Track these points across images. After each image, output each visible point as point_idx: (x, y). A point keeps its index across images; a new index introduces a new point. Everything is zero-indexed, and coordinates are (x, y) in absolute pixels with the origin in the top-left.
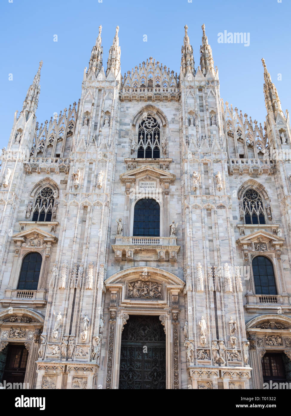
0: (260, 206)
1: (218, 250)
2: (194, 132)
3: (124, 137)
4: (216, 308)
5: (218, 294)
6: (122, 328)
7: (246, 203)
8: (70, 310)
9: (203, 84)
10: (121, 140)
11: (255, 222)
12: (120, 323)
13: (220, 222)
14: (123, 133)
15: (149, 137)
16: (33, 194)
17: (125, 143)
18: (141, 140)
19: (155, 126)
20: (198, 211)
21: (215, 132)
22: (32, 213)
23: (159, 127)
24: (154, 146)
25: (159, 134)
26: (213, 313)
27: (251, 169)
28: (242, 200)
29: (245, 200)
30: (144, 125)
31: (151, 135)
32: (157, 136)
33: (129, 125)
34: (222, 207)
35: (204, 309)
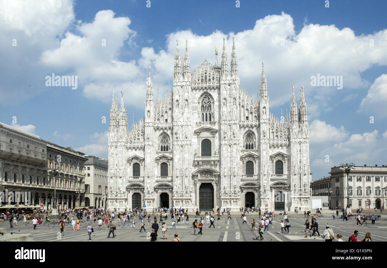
0: (252, 141)
1: (232, 161)
2: (226, 110)
3: (195, 110)
4: (230, 180)
5: (231, 176)
6: (199, 187)
7: (247, 139)
8: (181, 183)
9: (231, 82)
10: (194, 112)
11: (249, 148)
12: (198, 185)
13: (234, 150)
14: (194, 108)
15: (206, 108)
16: (159, 139)
17: (196, 113)
18: (203, 110)
19: (209, 102)
20: (226, 146)
21: (235, 109)
22: (160, 147)
23: (211, 102)
24: (209, 113)
25: (211, 107)
26: (229, 182)
27: (250, 125)
28: (245, 138)
29: (247, 138)
30: (204, 102)
31: (207, 107)
32: (210, 108)
33: (196, 103)
34: (235, 144)
35: (226, 181)
